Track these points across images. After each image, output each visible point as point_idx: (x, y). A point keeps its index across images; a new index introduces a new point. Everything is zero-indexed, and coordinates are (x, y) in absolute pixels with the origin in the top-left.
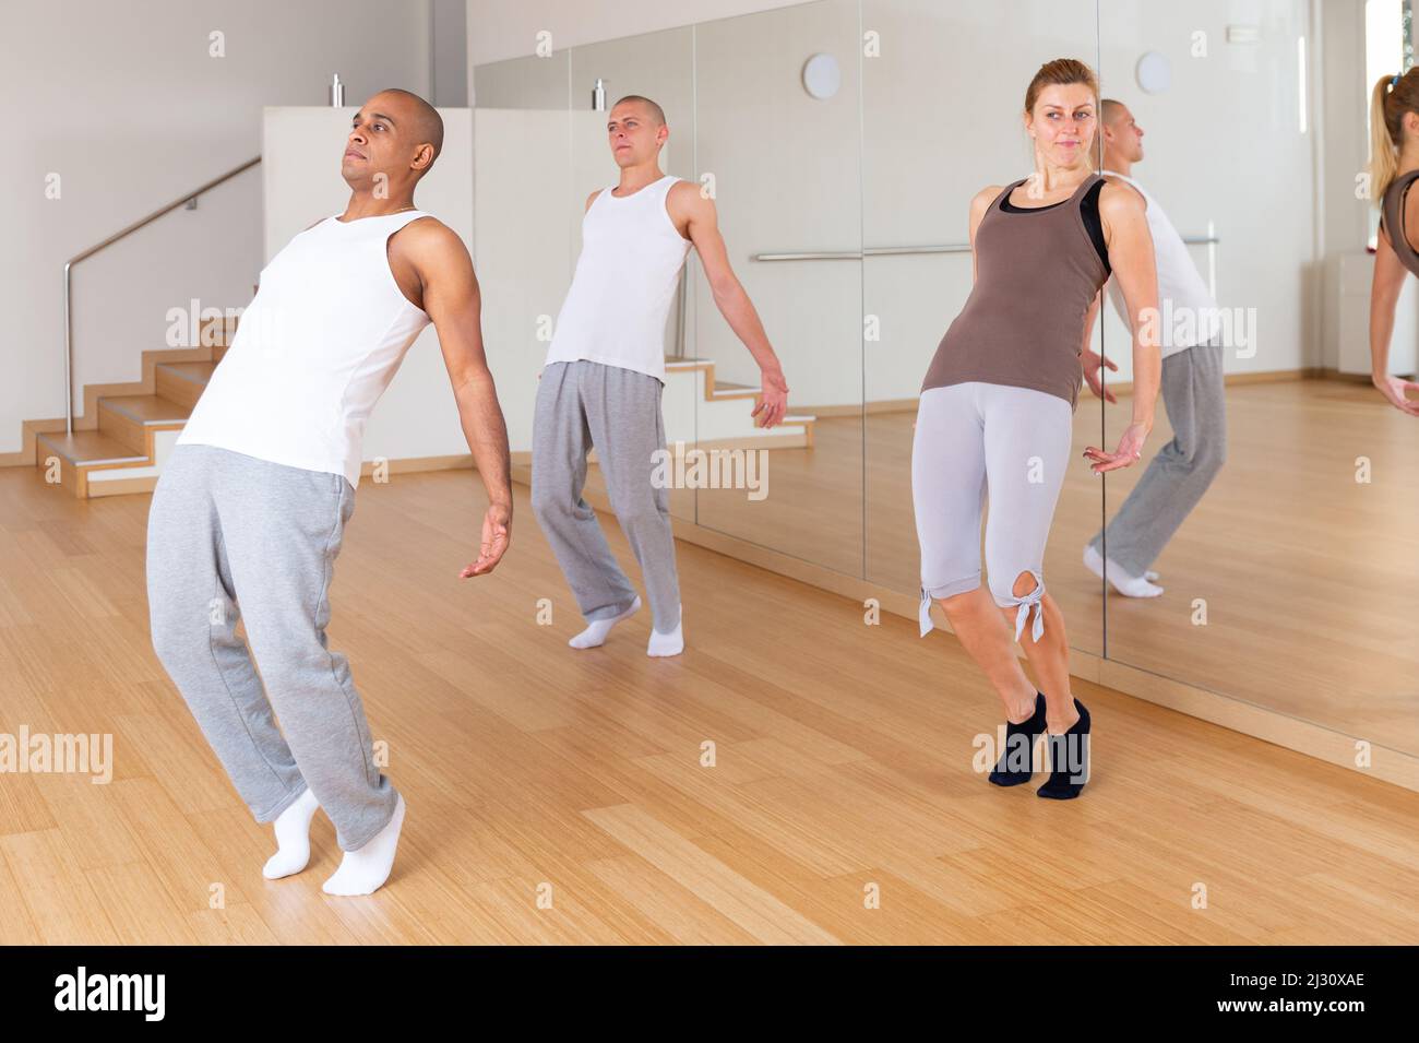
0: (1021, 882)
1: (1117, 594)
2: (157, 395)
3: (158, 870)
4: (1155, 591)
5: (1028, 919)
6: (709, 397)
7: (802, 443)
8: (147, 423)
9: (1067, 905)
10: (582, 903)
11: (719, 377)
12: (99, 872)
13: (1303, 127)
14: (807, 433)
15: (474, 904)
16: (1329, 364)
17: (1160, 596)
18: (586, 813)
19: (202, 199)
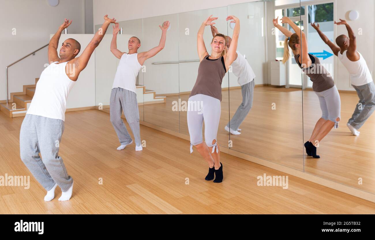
0: (217, 198)
1: (232, 134)
2: (26, 95)
3: (38, 202)
4: (239, 133)
5: (219, 205)
6: (144, 93)
7: (164, 102)
8: (25, 101)
9: (226, 202)
10: (128, 206)
11: (146, 88)
12: (25, 203)
13: (263, 35)
14: (164, 100)
15: (106, 207)
16: (269, 83)
17: (240, 134)
18: (127, 186)
19: (36, 53)
